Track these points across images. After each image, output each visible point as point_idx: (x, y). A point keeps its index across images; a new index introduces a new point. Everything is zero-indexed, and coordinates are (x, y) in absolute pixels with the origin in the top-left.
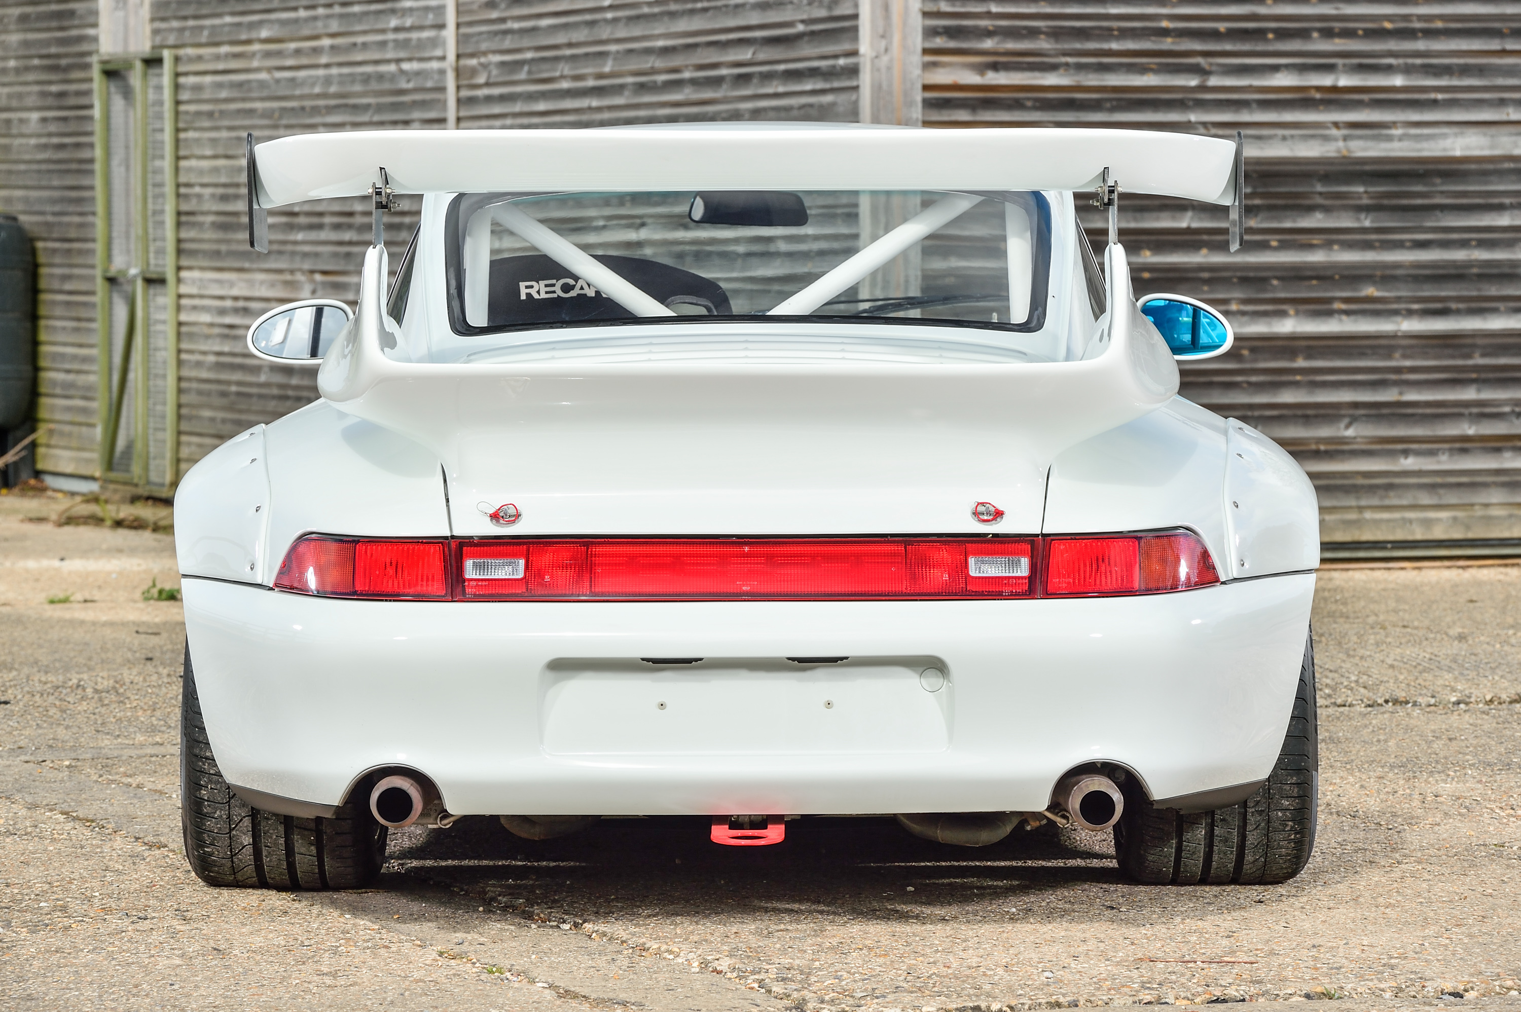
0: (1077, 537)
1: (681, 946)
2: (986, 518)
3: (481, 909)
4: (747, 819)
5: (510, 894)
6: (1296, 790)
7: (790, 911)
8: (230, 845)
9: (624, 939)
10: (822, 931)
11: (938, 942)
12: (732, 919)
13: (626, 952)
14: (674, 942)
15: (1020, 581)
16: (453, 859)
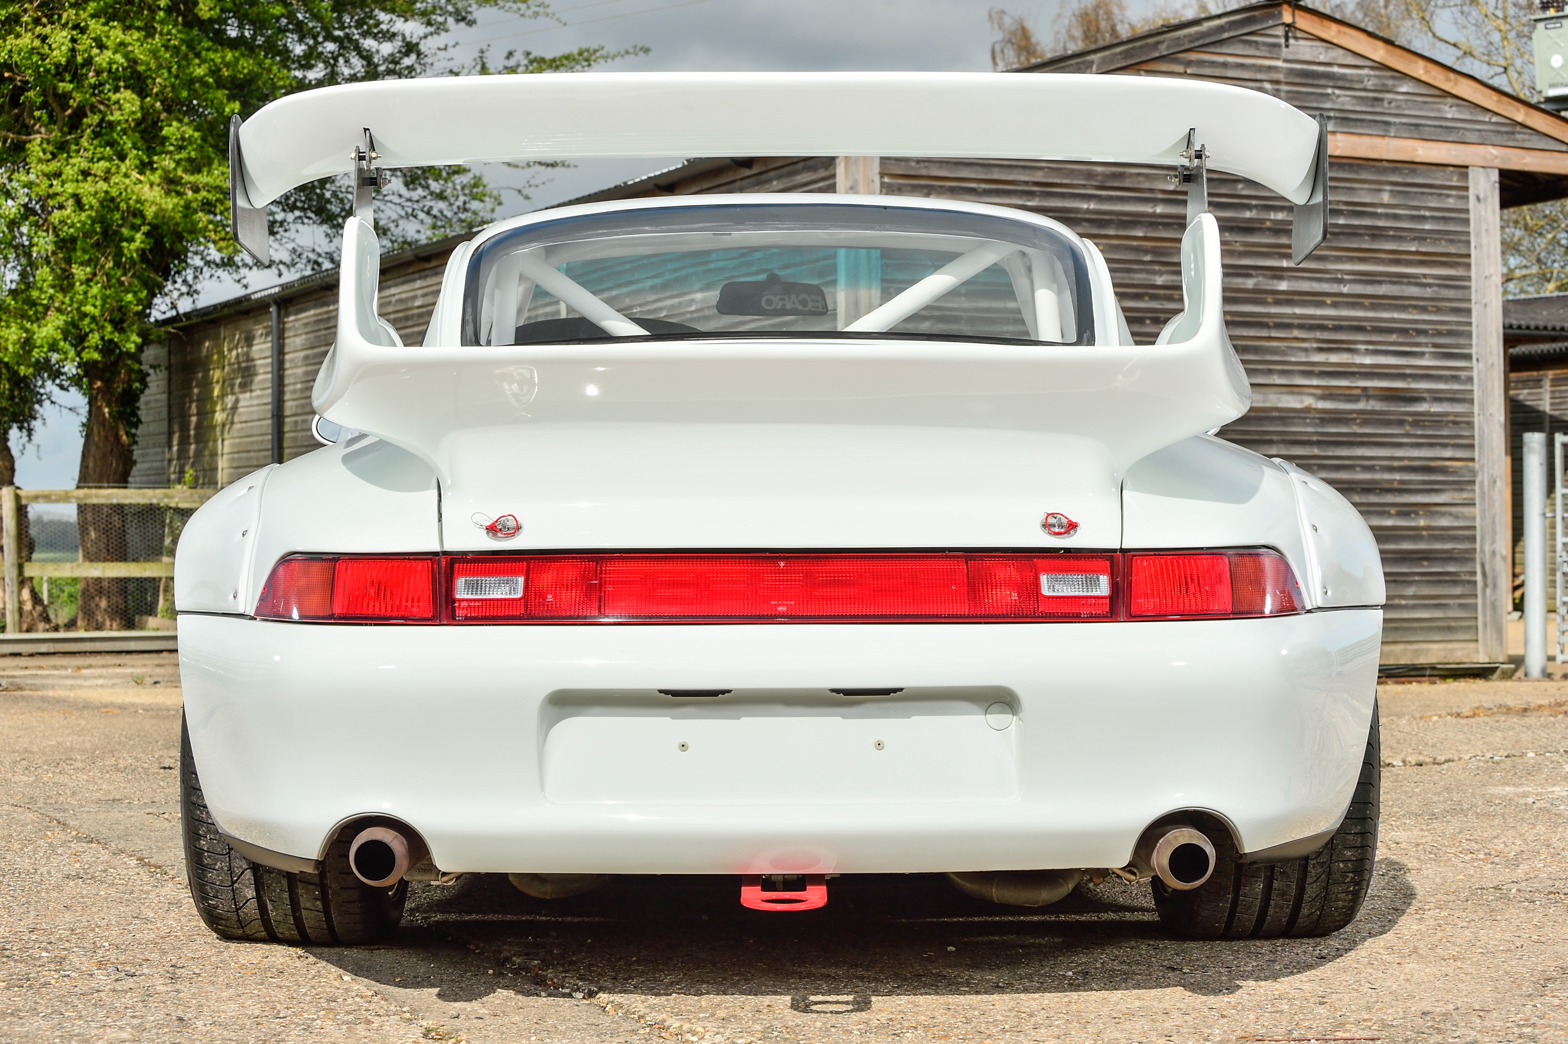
0: (1161, 553)
1: (707, 1024)
2: (1057, 530)
3: (491, 972)
4: (780, 878)
5: (526, 954)
6: (1359, 840)
7: (827, 977)
8: (234, 899)
9: (641, 1013)
10: (866, 1003)
11: (1001, 1018)
12: (763, 988)
13: (642, 1031)
14: (699, 1019)
15: (1101, 601)
16: (477, 913)
